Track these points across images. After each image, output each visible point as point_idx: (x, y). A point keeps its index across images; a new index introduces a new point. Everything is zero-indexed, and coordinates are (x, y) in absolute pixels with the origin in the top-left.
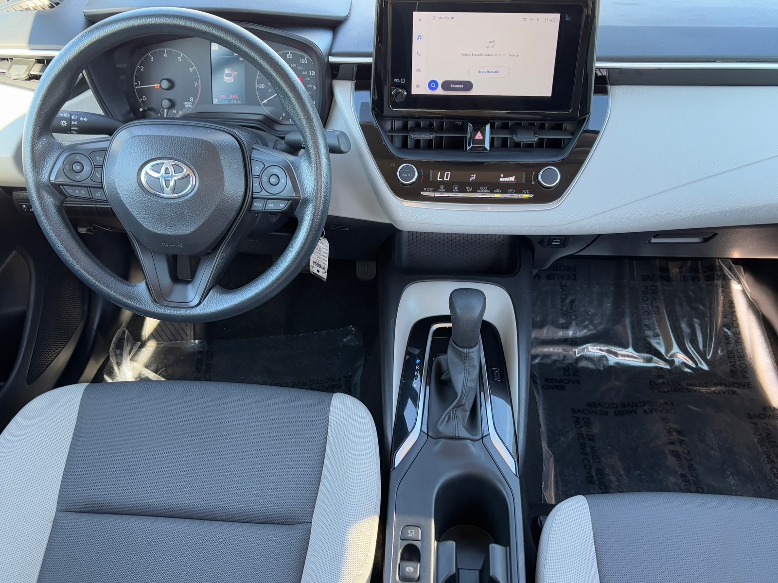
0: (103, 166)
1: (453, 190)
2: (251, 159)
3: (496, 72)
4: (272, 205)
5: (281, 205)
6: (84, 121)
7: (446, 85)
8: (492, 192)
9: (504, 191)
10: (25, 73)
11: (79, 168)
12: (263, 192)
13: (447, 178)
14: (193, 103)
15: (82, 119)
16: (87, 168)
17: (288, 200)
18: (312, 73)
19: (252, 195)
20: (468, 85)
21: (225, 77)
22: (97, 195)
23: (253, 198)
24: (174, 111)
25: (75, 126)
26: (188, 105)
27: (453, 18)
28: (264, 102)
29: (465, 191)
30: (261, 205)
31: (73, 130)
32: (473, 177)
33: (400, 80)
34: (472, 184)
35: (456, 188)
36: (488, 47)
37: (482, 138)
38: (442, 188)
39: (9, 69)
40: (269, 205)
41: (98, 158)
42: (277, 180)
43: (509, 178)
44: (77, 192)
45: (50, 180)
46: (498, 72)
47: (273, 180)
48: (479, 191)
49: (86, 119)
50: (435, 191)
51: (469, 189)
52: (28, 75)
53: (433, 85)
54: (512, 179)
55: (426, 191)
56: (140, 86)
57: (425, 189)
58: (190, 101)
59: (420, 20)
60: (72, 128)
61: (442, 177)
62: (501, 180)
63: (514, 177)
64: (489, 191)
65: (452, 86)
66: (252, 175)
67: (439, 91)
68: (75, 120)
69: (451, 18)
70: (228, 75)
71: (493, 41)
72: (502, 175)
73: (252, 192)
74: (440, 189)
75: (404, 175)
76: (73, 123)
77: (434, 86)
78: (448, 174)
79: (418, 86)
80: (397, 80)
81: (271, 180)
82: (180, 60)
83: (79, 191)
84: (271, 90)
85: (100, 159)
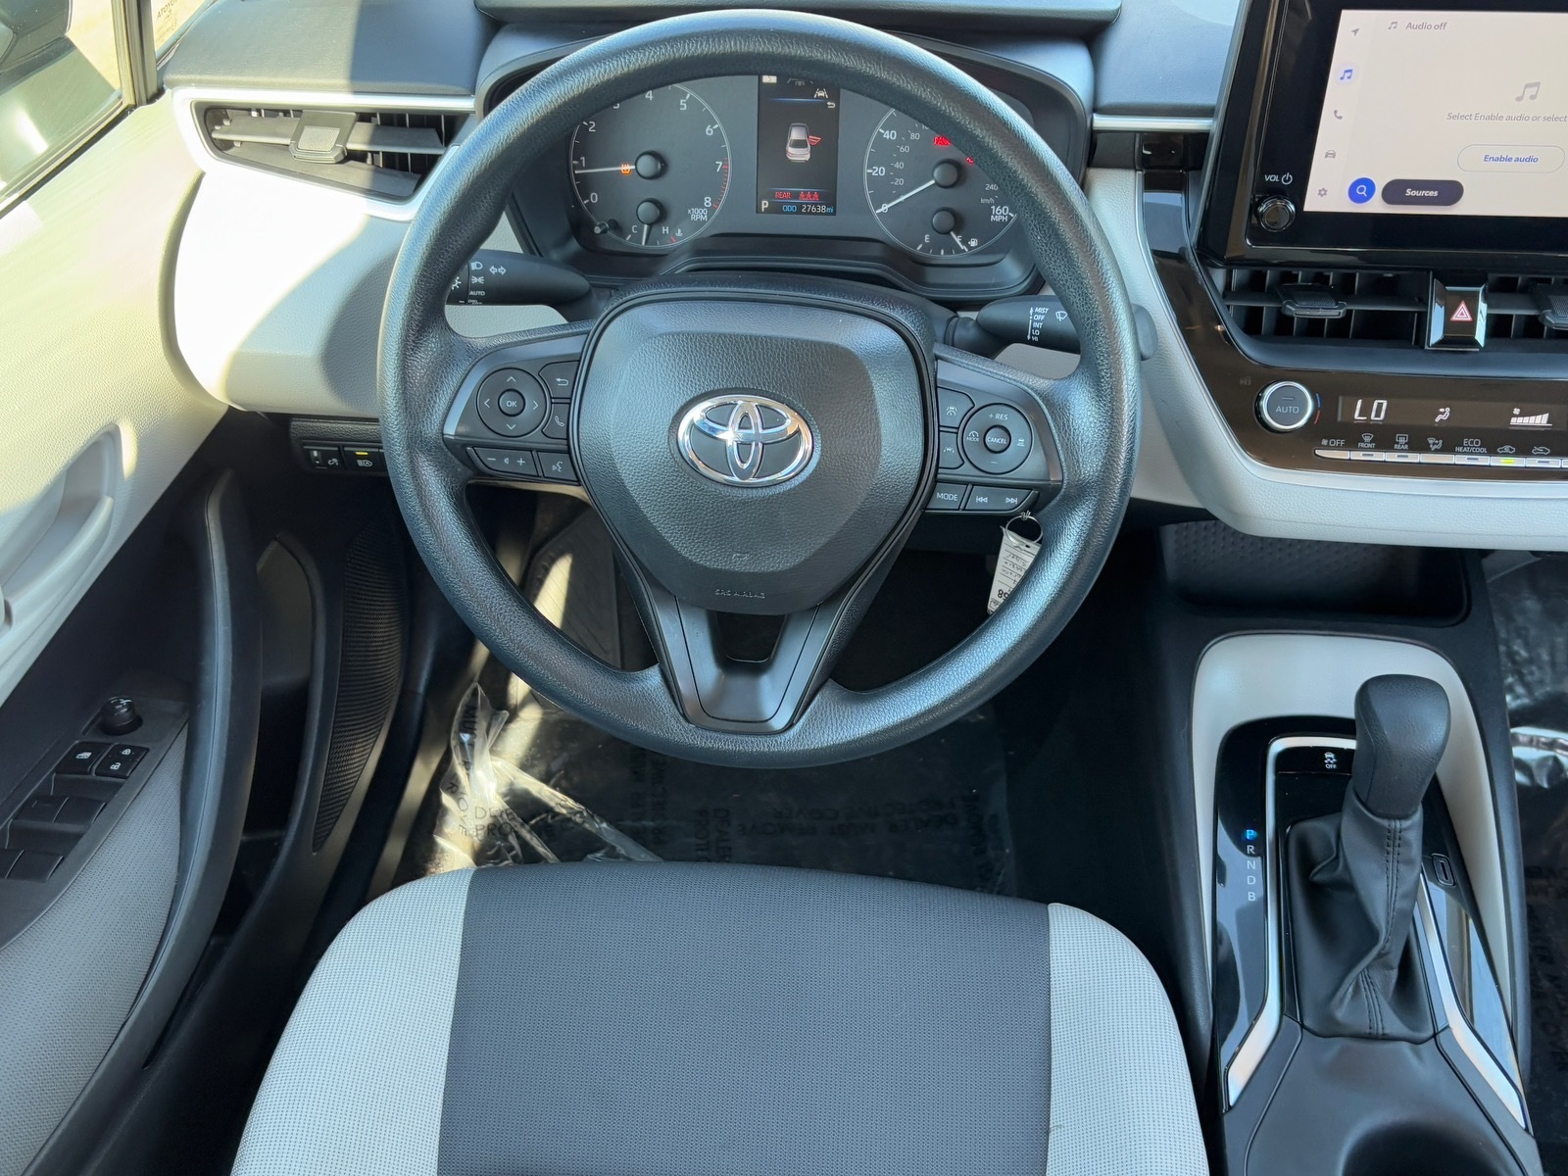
0: (571, 399)
1: (1396, 446)
2: (936, 387)
3: (1530, 159)
4: (986, 500)
5: (1008, 500)
6: (498, 274)
7: (1395, 191)
8: (1492, 451)
9: (1524, 451)
10: (335, 147)
11: (513, 404)
12: (967, 468)
13: (1378, 415)
14: (711, 211)
15: (493, 270)
16: (533, 405)
17: (1029, 488)
19: (936, 473)
20: (1451, 191)
21: (790, 150)
22: (554, 468)
23: (936, 481)
24: (665, 230)
25: (477, 287)
26: (698, 214)
27: (1444, 25)
28: (882, 210)
29: (1425, 449)
30: (955, 497)
31: (473, 297)
32: (1443, 413)
33: (1280, 178)
34: (1440, 432)
35: (1402, 440)
36: (1519, 99)
37: (1469, 319)
38: (1367, 439)
39: (296, 137)
40: (978, 499)
41: (559, 380)
42: (1004, 441)
43: (1533, 418)
44: (506, 461)
45: (443, 434)
46: (1535, 160)
47: (994, 439)
48: (1460, 449)
49: (502, 270)
50: (1352, 444)
51: (1434, 444)
52: (343, 152)
53: (1361, 190)
54: (1541, 420)
55: (1328, 447)
56: (587, 168)
57: (1325, 442)
58: (703, 207)
59: (1356, 31)
60: (472, 293)
61: (1365, 411)
62: (1515, 421)
63: (1546, 416)
64: (1485, 450)
65: (1409, 192)
66: (939, 426)
67: (1376, 206)
68: (477, 274)
69: (1437, 27)
70: (798, 144)
71: (1537, 85)
72: (1517, 411)
73: (937, 467)
74: (1363, 441)
75: (1279, 409)
76: (475, 280)
77: (1364, 193)
78: (1380, 406)
79: (1323, 192)
80: (1272, 178)
81: (987, 440)
82: (683, 106)
83: (513, 460)
84: (899, 182)
85: (565, 383)
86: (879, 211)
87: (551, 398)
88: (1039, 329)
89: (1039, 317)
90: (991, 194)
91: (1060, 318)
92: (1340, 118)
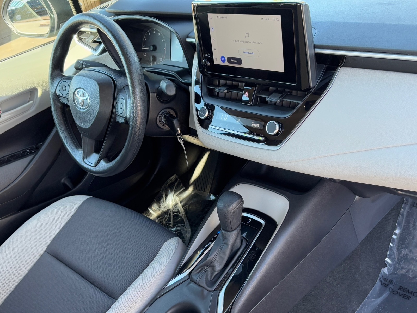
3: (252, 53)
4: (121, 120)
5: (123, 120)
7: (230, 59)
11: (64, 88)
12: (119, 112)
13: (225, 119)
15: (88, 64)
16: (67, 89)
17: (124, 118)
20: (240, 61)
21: (176, 46)
23: (116, 115)
24: (156, 63)
26: (161, 60)
27: (226, 17)
30: (118, 119)
32: (238, 120)
33: (208, 55)
35: (227, 126)
36: (246, 37)
38: (220, 124)
42: (122, 106)
43: (256, 125)
44: (64, 100)
45: (55, 93)
46: (253, 54)
51: (233, 128)
52: (93, 41)
56: (145, 48)
58: (162, 58)
59: (211, 18)
61: (223, 117)
62: (252, 125)
63: (259, 125)
64: (242, 131)
66: (116, 102)
67: (226, 64)
68: (84, 65)
71: (248, 33)
72: (253, 122)
73: (115, 111)
75: (200, 113)
77: (224, 60)
79: (216, 59)
80: (206, 55)
81: (120, 106)
82: (159, 35)
92: (214, 40)
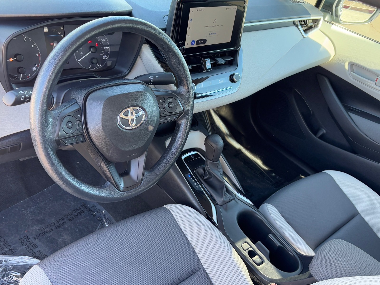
0: (82, 120)
2: (156, 97)
3: (215, 33)
4: (170, 119)
5: (174, 117)
7: (198, 42)
11: (70, 125)
12: (166, 113)
13: (202, 86)
14: (37, 67)
15: (29, 92)
16: (74, 124)
17: (178, 114)
18: (102, 40)
19: (160, 116)
20: (205, 41)
22: (80, 139)
24: (25, 74)
25: (27, 98)
27: (204, 10)
30: (164, 120)
32: (210, 83)
34: (211, 86)
35: (207, 90)
36: (214, 23)
38: (203, 91)
40: (168, 119)
41: (78, 116)
42: (172, 105)
44: (70, 141)
48: (215, 89)
49: (31, 92)
51: (211, 89)
54: (223, 81)
57: (197, 93)
58: (35, 67)
59: (192, 12)
61: (200, 86)
62: (219, 82)
65: (200, 42)
66: (159, 105)
67: (195, 45)
68: (27, 94)
71: (216, 20)
72: (219, 80)
73: (160, 114)
77: (193, 43)
79: (187, 44)
80: (180, 42)
81: (169, 105)
82: (25, 40)
83: (71, 140)
84: (82, 53)
85: (80, 116)
86: (78, 61)
87: (78, 121)
88: (152, 81)
89: (152, 79)
90: (102, 53)
91: (157, 78)
92: (190, 29)
